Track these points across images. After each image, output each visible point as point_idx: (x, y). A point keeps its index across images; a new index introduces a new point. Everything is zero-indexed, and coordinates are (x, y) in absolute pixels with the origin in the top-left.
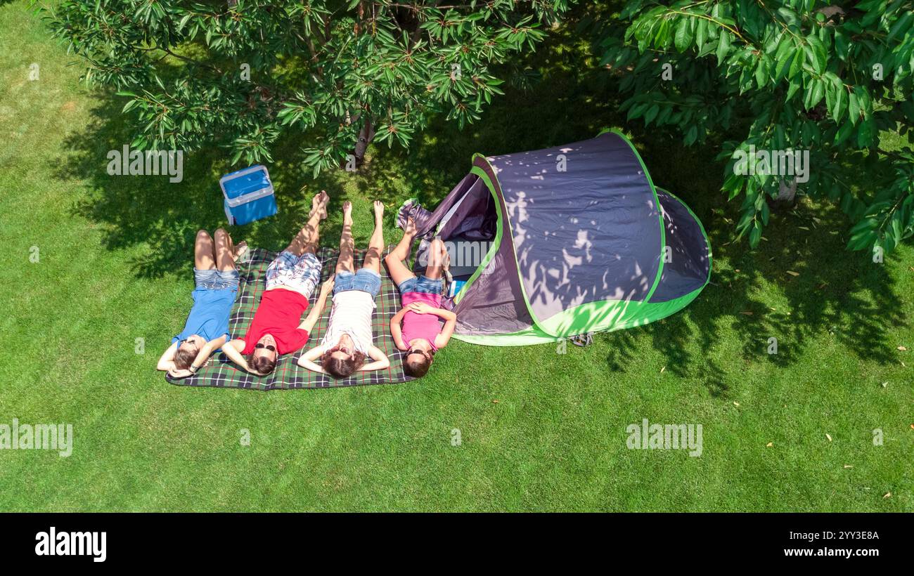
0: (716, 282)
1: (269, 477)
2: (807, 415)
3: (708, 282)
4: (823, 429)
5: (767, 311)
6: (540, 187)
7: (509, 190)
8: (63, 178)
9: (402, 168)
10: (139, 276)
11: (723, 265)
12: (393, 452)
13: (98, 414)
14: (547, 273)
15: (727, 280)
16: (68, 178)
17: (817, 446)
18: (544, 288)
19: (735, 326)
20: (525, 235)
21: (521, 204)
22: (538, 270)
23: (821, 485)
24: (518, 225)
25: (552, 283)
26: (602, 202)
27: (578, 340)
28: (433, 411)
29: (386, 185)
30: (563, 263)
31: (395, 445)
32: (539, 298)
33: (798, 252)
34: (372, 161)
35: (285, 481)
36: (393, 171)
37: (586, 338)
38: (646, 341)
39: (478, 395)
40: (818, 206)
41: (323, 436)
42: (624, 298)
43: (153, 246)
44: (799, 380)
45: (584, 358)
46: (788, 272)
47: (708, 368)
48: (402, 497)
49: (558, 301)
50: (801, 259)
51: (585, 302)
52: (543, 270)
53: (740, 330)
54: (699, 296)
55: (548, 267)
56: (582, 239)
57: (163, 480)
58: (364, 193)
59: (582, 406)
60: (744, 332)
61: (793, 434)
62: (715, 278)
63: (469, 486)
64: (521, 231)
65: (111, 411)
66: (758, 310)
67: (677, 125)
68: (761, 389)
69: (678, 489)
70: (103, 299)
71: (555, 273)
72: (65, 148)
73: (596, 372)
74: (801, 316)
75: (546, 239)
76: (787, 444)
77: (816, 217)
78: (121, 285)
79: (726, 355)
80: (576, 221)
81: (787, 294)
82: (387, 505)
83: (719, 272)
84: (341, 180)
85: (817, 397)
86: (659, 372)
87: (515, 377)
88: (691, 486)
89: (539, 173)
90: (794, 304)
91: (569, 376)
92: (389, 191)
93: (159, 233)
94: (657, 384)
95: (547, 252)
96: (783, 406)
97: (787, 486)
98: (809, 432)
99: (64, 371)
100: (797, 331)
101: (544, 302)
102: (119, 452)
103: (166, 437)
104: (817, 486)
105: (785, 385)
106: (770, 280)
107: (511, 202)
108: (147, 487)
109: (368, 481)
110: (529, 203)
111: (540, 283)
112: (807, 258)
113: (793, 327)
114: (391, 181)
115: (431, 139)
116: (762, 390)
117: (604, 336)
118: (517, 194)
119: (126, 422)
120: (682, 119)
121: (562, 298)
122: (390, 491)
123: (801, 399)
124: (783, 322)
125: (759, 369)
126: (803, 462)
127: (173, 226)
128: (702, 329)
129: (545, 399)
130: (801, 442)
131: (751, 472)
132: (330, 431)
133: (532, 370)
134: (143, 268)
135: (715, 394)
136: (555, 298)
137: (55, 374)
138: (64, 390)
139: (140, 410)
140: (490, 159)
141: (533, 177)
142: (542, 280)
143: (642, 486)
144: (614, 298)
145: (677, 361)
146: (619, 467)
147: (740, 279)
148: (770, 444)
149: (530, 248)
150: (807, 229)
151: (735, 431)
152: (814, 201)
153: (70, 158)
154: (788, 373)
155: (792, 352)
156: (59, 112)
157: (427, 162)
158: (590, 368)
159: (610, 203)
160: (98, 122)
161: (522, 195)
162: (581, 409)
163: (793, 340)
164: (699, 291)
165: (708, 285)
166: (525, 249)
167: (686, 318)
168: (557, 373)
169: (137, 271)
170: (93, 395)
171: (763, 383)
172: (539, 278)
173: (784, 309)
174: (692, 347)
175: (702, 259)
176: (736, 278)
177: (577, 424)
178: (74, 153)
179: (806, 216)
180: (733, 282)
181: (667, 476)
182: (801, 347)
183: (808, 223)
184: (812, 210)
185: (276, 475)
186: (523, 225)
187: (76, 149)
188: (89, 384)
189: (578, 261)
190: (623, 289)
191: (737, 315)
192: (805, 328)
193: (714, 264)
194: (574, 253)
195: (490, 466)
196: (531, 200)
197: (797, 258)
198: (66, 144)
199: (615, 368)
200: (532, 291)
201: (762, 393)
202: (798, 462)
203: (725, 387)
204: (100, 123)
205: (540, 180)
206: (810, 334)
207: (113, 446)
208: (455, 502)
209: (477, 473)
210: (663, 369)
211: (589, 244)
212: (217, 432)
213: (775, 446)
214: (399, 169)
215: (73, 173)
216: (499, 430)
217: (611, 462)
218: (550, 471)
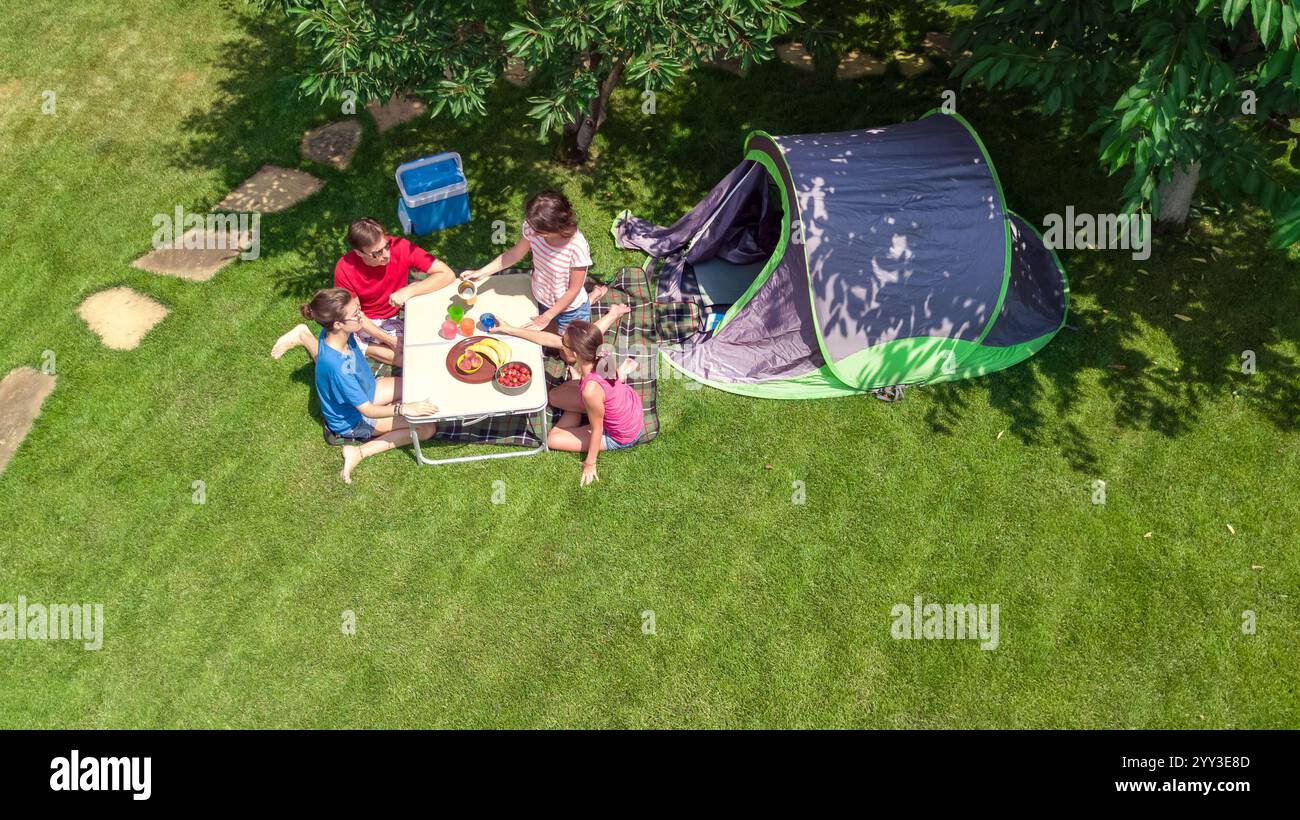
0: (1075, 325)
1: (461, 553)
2: (1200, 499)
3: (1063, 324)
4: (1223, 518)
5: (1148, 363)
6: (844, 173)
7: (802, 175)
8: (183, 167)
9: (641, 166)
10: (286, 294)
11: (1086, 303)
12: (629, 526)
13: (231, 466)
14: (849, 291)
15: (1090, 321)
16: (189, 168)
17: (1215, 540)
18: (844, 314)
19: (1104, 382)
20: (822, 237)
21: (818, 195)
22: (837, 288)
23: (1218, 588)
24: (812, 223)
25: (855, 307)
26: (927, 198)
27: (883, 394)
28: (683, 475)
29: (618, 189)
30: (872, 279)
31: (632, 518)
32: (837, 327)
33: (1191, 291)
34: (600, 157)
35: (482, 558)
36: (629, 170)
37: (894, 392)
38: (980, 399)
39: (743, 458)
40: (1219, 231)
41: (535, 503)
42: (952, 335)
43: (303, 256)
44: (1189, 455)
45: (892, 416)
46: (1176, 315)
47: (1067, 433)
48: (641, 583)
49: (862, 333)
50: (1195, 300)
51: (902, 336)
52: (845, 288)
53: (1110, 388)
54: (1051, 342)
55: (851, 284)
56: (899, 247)
57: (319, 551)
58: (590, 198)
59: (888, 477)
60: (1117, 391)
61: (1181, 524)
62: (1075, 319)
63: (733, 573)
64: (817, 232)
65: (248, 463)
66: (1135, 363)
67: (1032, 87)
68: (1136, 464)
69: (1020, 587)
70: (236, 323)
71: (860, 292)
72: (185, 129)
73: (908, 437)
74: (1195, 372)
75: (850, 243)
76: (1173, 535)
77: (1216, 246)
78: (260, 306)
79: (1089, 419)
80: (891, 221)
81: (1176, 343)
82: (621, 592)
83: (1079, 312)
84: (558, 180)
85: (1214, 478)
86: (995, 438)
87: (795, 439)
88: (1039, 583)
89: (841, 156)
90: (1185, 354)
91: (871, 438)
92: (623, 195)
93: (312, 241)
94: (992, 454)
95: (851, 261)
96: (1167, 488)
97: (1171, 588)
98: (1204, 522)
99: (185, 410)
100: (1189, 391)
101: (844, 332)
102: (259, 515)
103: (322, 497)
104: (1213, 591)
105: (1169, 461)
106: (1154, 324)
107: (803, 191)
108: (299, 559)
109: (597, 562)
110: (828, 194)
111: (839, 305)
112: (1204, 299)
113: (1183, 386)
114: (625, 184)
115: (682, 129)
116: (1140, 468)
117: (922, 389)
118: (813, 181)
119: (270, 476)
120: (1041, 79)
121: (869, 329)
122: (626, 574)
123: (1191, 479)
124: (1171, 379)
125: (1135, 440)
126: (1193, 559)
127: (330, 233)
128: (1059, 383)
129: (835, 465)
130: (1191, 533)
131: (1122, 569)
132: (544, 497)
133: (819, 432)
134: (290, 285)
135: (1076, 467)
136: (858, 329)
137: (173, 414)
138: (186, 434)
139: (288, 463)
140: (773, 138)
141: (833, 160)
142: (842, 302)
143: (969, 581)
144: (939, 332)
145: (1025, 425)
146: (937, 557)
147: (1111, 322)
148: (1149, 535)
149: (828, 256)
150: (1203, 260)
151: (1101, 518)
152: (1215, 224)
153: (192, 142)
154: (1174, 446)
155: (1182, 418)
156: (172, 84)
157: (675, 159)
158: (898, 430)
159: (938, 201)
160: (227, 99)
161: (819, 182)
162: (886, 480)
163: (1183, 401)
164: (1051, 336)
165: (1064, 328)
166: (821, 256)
167: (1035, 368)
168: (853, 434)
169: (283, 288)
170: (223, 441)
171: (1140, 457)
172: (838, 299)
173: (1170, 364)
174: (1045, 407)
175: (1057, 293)
176: (1104, 321)
177: (881, 500)
178: (194, 135)
179: (1204, 245)
180: (1099, 325)
181: (1006, 570)
182: (1195, 412)
183: (1206, 254)
184: (1211, 237)
185: (471, 549)
186: (819, 223)
187: (198, 132)
188: (219, 429)
189: (893, 277)
190: (951, 320)
191: (1104, 367)
192: (1200, 388)
193: (1073, 302)
194: (888, 264)
195: (762, 548)
196: (832, 190)
197: (1190, 298)
198: (184, 126)
199: (937, 429)
200: (827, 317)
201: (1138, 470)
202: (1187, 559)
203: (1091, 459)
204: (230, 99)
205: (843, 163)
206: (1207, 395)
207: (253, 507)
208: (714, 592)
209: (743, 557)
210: (1000, 434)
211: (909, 254)
212: (391, 494)
213: (1155, 539)
214: (637, 167)
215: (195, 162)
216: (773, 503)
217: (929, 550)
218: (844, 558)
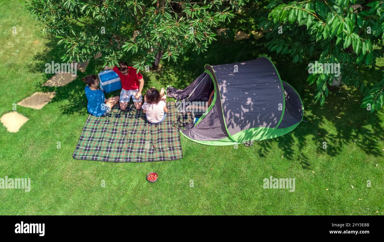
0: (305, 120)
1: (116, 199)
2: (343, 177)
3: (302, 120)
4: (350, 183)
5: (327, 133)
6: (233, 79)
7: (219, 80)
8: (33, 72)
9: (174, 70)
10: (64, 113)
11: (309, 113)
12: (168, 189)
13: (46, 171)
14: (234, 115)
15: (310, 119)
16: (35, 72)
17: (347, 191)
18: (233, 122)
19: (313, 139)
20: (226, 99)
21: (224, 85)
22: (230, 114)
24: (223, 94)
25: (236, 119)
26: (259, 86)
27: (247, 144)
28: (185, 172)
29: (167, 77)
30: (241, 111)
31: (169, 186)
32: (231, 126)
33: (341, 108)
34: (162, 67)
35: (123, 200)
36: (170, 72)
37: (250, 143)
38: (275, 145)
39: (204, 166)
40: (349, 89)
41: (139, 182)
42: (267, 127)
43: (70, 101)
44: (340, 162)
45: (249, 151)
46: (336, 117)
47: (302, 157)
48: (171, 208)
50: (342, 111)
51: (251, 127)
53: (316, 141)
54: (298, 126)
55: (235, 113)
56: (249, 101)
57: (72, 199)
58: (158, 80)
59: (248, 172)
60: (317, 142)
61: (337, 185)
62: (305, 118)
63: (200, 204)
64: (224, 97)
65: (51, 170)
66: (323, 132)
67: (290, 54)
68: (324, 166)
69: (288, 207)
70: (49, 123)
71: (238, 115)
72: (34, 60)
73: (254, 157)
74: (342, 136)
75: (234, 101)
76: (335, 189)
77: (349, 94)
78: (57, 117)
79: (309, 151)
80: (247, 93)
81: (336, 126)
82: (165, 211)
83: (307, 116)
84: (149, 75)
85: (348, 170)
86: (281, 158)
87: (220, 159)
88: (294, 206)
89: (232, 73)
90: (338, 130)
91: (243, 159)
92: (168, 80)
93: (72, 96)
94: (280, 163)
95: (234, 106)
96: (333, 173)
97: (334, 207)
98: (344, 185)
99: (32, 152)
100: (340, 142)
101: (233, 127)
102: (54, 187)
103: (74, 181)
104: (347, 208)
105: (334, 164)
106: (329, 120)
107: (220, 85)
108: (65, 202)
109: (158, 201)
110: (228, 85)
111: (231, 119)
112: (345, 111)
113: (338, 140)
114: (170, 76)
115: (187, 58)
116: (324, 167)
117: (257, 142)
118: (223, 81)
119: (57, 174)
120: (292, 52)
121: (240, 125)
122: (167, 205)
123: (340, 171)
124: (334, 138)
125: (324, 157)
126: (341, 197)
127: (78, 93)
128: (299, 140)
129: (232, 168)
130: (340, 189)
131: (319, 201)
132: (142, 180)
133: (227, 156)
134: (65, 110)
135: (304, 168)
136: (237, 126)
137: (28, 154)
138: (32, 160)
139: (63, 169)
140: (212, 67)
141: (229, 75)
142: (232, 118)
143: (272, 206)
144: (262, 126)
145: (288, 154)
146: (263, 198)
147: (316, 119)
148: (327, 189)
149: (228, 104)
150: (345, 98)
151: (313, 184)
152: (348, 87)
153: (37, 64)
154: (335, 159)
155: (337, 151)
156: (32, 45)
157: (185, 68)
158: (251, 156)
159: (262, 86)
160: (48, 49)
161: (225, 82)
162: (247, 173)
163: (338, 145)
164: (298, 124)
165: (302, 121)
166: (225, 105)
167: (293, 135)
168: (238, 157)
169: (63, 111)
170: (44, 163)
171: (325, 163)
172: (231, 117)
173: (334, 132)
174: (295, 147)
175: (300, 110)
176: (314, 119)
177: (246, 179)
178: (38, 62)
179: (345, 93)
180: (313, 120)
181: (283, 202)
182: (341, 148)
183: (345, 96)
184: (347, 91)
185: (119, 198)
186: (225, 94)
187: (39, 60)
188: (42, 158)
189: (247, 110)
190: (266, 122)
191: (314, 134)
192: (343, 140)
193: (305, 113)
194: (246, 107)
195: (209, 196)
196: (229, 84)
197: (340, 111)
198: (35, 58)
199: (262, 156)
200: (228, 123)
201: (324, 168)
202: (339, 197)
203: (308, 165)
204: (49, 49)
205: (232, 75)
206: (345, 143)
207: (52, 184)
208: (194, 211)
209: (203, 199)
210: (282, 157)
211: (252, 103)
212: (95, 179)
213: (329, 190)
214: (173, 70)
215: (37, 70)
216: (213, 181)
217: (260, 196)
218: (234, 199)
